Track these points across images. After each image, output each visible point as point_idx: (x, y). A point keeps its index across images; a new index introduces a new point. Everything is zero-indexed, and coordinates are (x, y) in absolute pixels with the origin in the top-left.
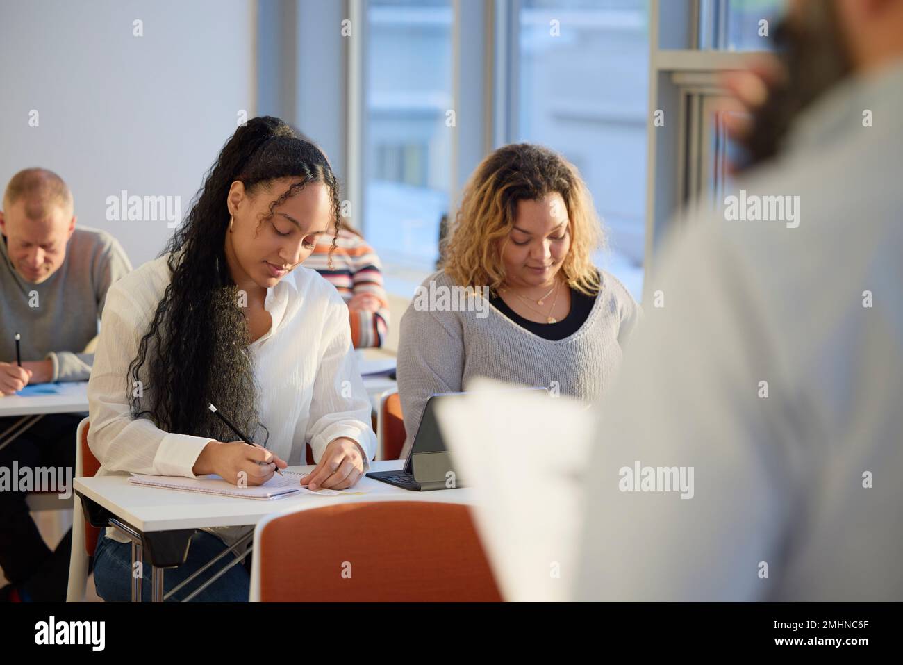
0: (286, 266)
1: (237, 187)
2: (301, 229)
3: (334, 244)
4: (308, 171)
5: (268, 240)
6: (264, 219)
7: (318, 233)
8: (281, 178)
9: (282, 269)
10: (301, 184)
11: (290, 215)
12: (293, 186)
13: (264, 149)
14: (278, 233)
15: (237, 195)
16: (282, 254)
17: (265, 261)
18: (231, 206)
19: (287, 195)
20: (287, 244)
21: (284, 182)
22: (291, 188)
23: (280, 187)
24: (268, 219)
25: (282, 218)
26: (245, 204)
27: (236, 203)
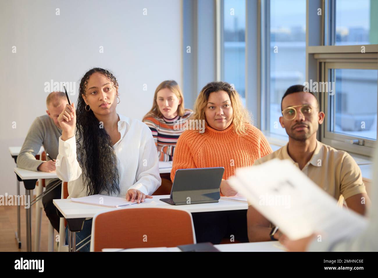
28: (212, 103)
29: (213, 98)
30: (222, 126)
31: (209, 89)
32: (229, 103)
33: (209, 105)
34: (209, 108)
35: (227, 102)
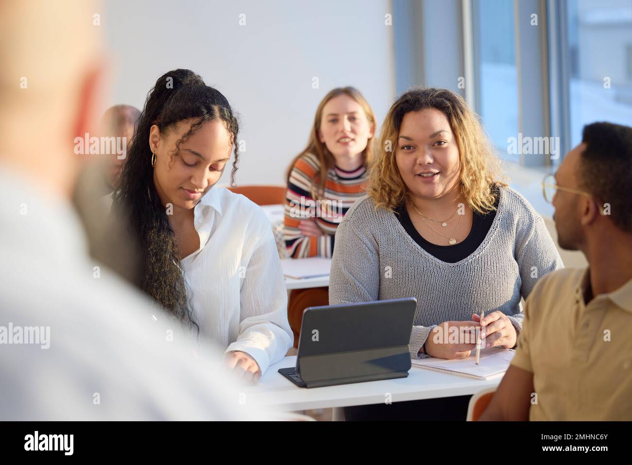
0: (198, 189)
1: (155, 130)
2: (204, 159)
3: (234, 167)
4: (205, 111)
5: (180, 171)
6: (173, 155)
7: (220, 160)
8: (184, 120)
9: (195, 192)
10: (199, 124)
11: (193, 149)
12: (193, 126)
13: (172, 97)
14: (186, 164)
15: (155, 136)
16: (193, 181)
17: (181, 188)
18: (152, 146)
19: (190, 133)
20: (196, 172)
21: (187, 123)
22: (191, 128)
23: (184, 127)
24: (177, 154)
25: (187, 152)
26: (161, 143)
27: (155, 143)
28: (408, 138)
29: (411, 124)
30: (433, 191)
31: (402, 106)
32: (448, 136)
33: (402, 142)
34: (403, 148)
35: (441, 134)
